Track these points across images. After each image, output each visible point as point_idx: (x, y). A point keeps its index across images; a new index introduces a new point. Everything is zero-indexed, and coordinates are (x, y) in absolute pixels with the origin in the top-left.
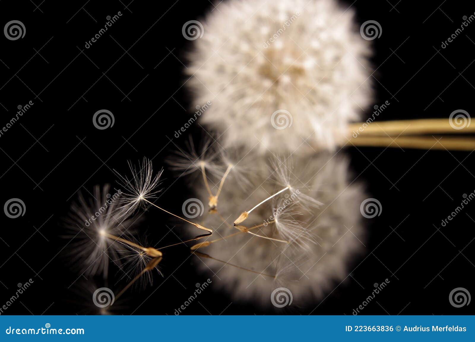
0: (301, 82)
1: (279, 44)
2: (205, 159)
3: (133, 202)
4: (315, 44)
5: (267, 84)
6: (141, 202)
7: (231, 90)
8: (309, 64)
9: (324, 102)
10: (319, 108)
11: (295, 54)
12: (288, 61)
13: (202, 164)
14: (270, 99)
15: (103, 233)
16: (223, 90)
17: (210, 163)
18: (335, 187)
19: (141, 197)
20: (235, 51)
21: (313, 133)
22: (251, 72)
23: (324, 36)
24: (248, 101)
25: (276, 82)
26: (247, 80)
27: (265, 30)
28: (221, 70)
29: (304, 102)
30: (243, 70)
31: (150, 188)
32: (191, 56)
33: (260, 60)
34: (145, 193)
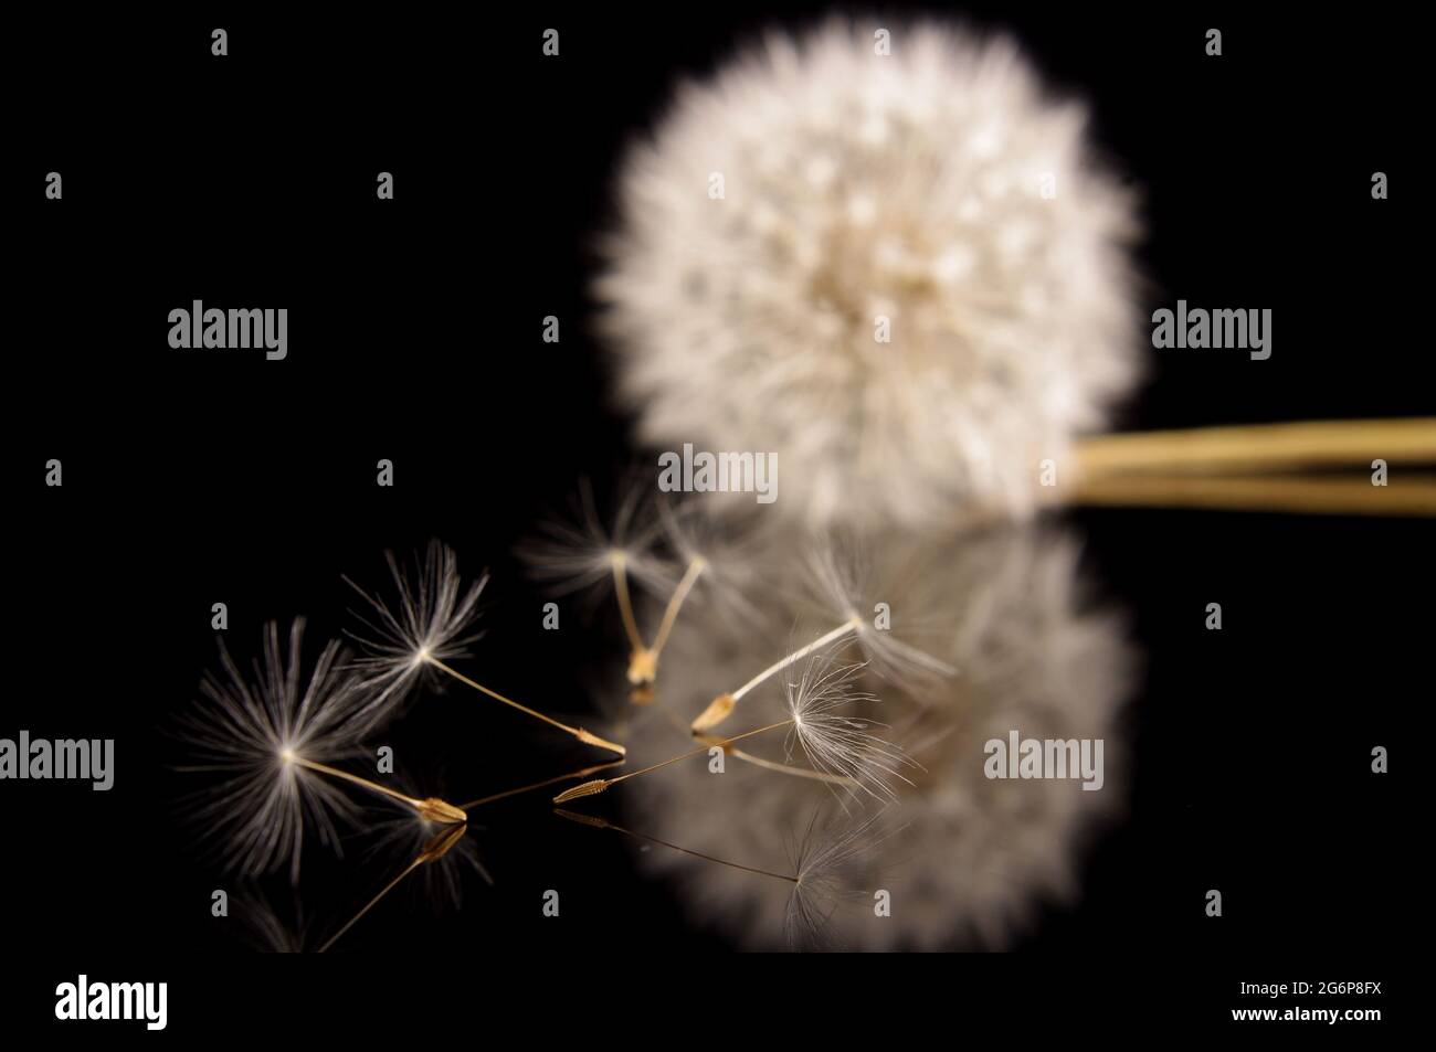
0: (927, 319)
1: (863, 209)
2: (626, 543)
3: (396, 669)
4: (970, 211)
5: (827, 325)
6: (426, 669)
7: (725, 343)
8: (951, 266)
9: (1002, 375)
10: (982, 393)
11: (913, 238)
12: (890, 258)
13: (618, 561)
14: (838, 368)
15: (290, 755)
16: (700, 341)
17: (642, 555)
18: (1036, 622)
19: (424, 654)
20: (738, 229)
21: (962, 467)
22: (785, 292)
23: (996, 185)
24: (774, 375)
25: (854, 318)
26: (768, 314)
27: (821, 171)
28: (696, 287)
29: (937, 377)
30: (760, 285)
31: (451, 627)
32: (614, 246)
33: (808, 254)
34: (436, 643)
